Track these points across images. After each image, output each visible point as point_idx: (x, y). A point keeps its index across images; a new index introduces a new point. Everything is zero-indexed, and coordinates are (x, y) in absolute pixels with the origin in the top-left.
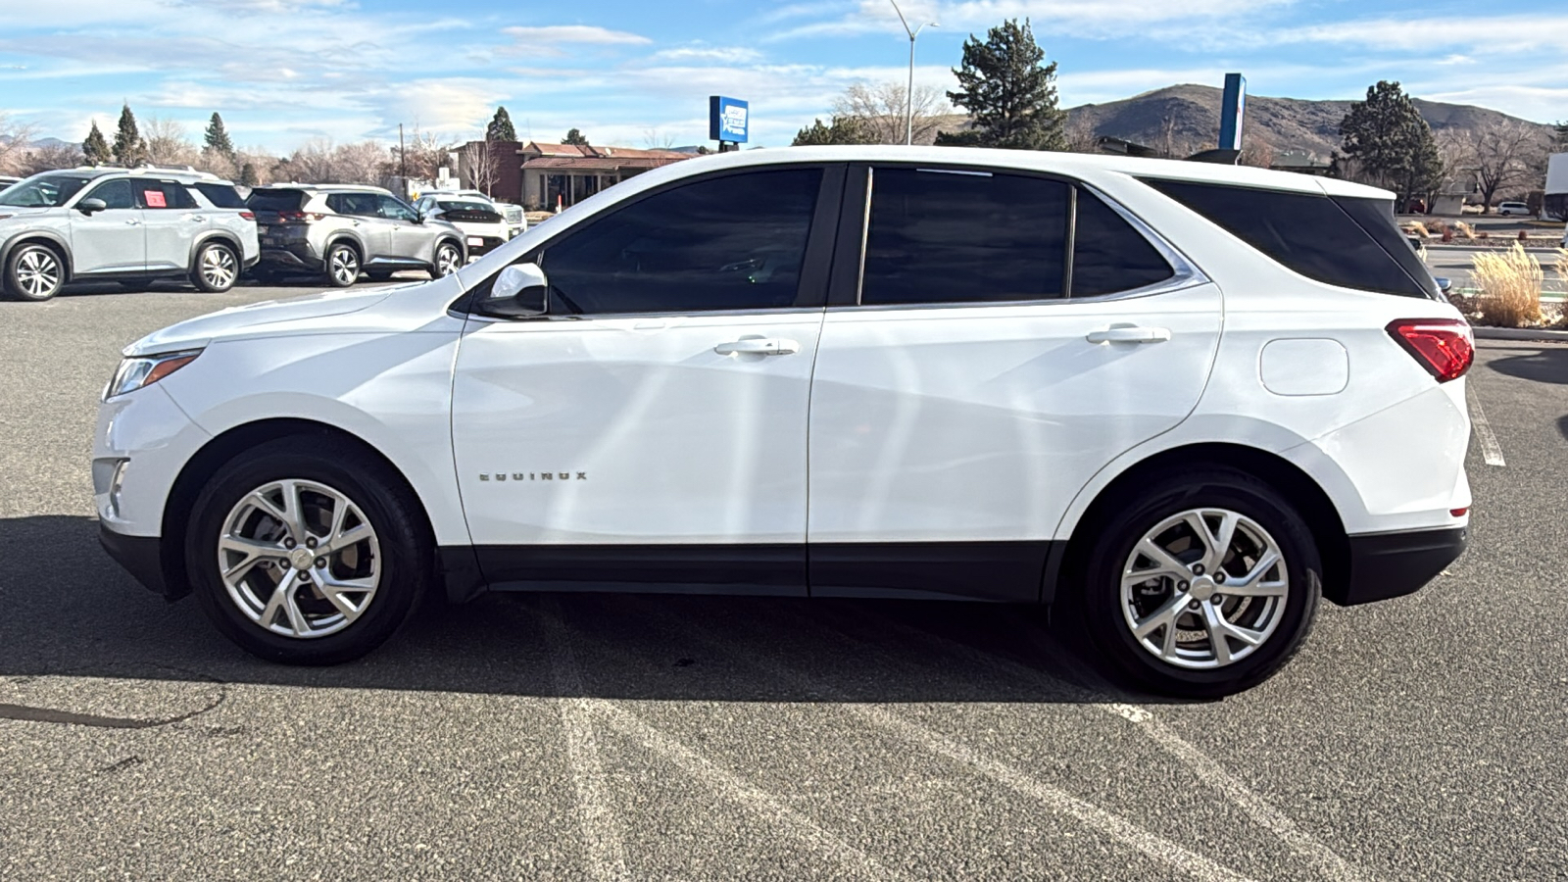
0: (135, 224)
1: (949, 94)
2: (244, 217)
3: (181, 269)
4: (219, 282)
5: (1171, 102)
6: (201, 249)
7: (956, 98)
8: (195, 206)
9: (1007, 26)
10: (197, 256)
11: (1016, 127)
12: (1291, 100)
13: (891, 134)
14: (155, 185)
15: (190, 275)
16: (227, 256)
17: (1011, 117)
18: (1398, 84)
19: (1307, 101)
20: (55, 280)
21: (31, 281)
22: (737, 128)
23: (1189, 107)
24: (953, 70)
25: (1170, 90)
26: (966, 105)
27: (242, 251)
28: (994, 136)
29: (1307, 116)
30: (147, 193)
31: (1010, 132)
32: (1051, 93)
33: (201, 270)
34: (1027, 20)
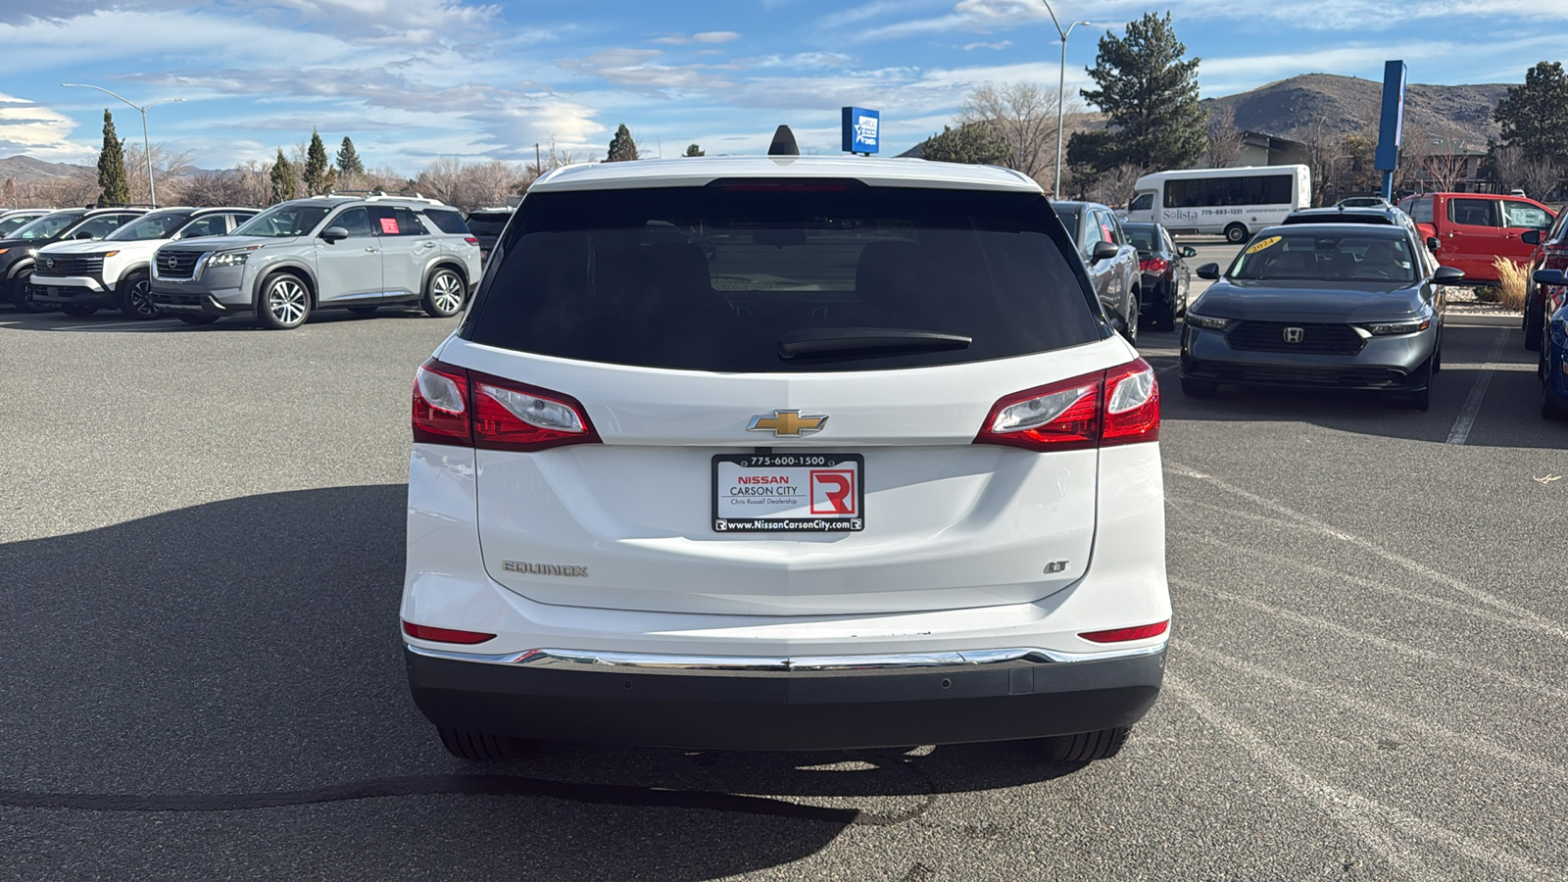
0: (372, 251)
1: (1083, 93)
2: (469, 242)
3: (413, 295)
4: (448, 307)
5: (1296, 93)
6: (431, 275)
7: (1091, 97)
8: (426, 232)
9: (1147, 20)
10: (428, 283)
11: (1154, 125)
12: (1425, 86)
13: (1019, 138)
14: (388, 212)
15: (422, 301)
16: (455, 281)
17: (1149, 115)
18: (1559, 64)
19: (1442, 86)
20: (302, 308)
21: (282, 309)
22: (869, 138)
23: (1314, 97)
24: (1087, 69)
25: (1294, 80)
26: (1100, 104)
27: (468, 275)
28: (1131, 136)
29: (1443, 103)
30: (382, 220)
31: (1147, 130)
32: (1192, 88)
33: (432, 294)
34: (1168, 14)
